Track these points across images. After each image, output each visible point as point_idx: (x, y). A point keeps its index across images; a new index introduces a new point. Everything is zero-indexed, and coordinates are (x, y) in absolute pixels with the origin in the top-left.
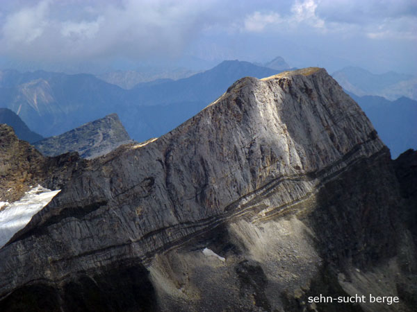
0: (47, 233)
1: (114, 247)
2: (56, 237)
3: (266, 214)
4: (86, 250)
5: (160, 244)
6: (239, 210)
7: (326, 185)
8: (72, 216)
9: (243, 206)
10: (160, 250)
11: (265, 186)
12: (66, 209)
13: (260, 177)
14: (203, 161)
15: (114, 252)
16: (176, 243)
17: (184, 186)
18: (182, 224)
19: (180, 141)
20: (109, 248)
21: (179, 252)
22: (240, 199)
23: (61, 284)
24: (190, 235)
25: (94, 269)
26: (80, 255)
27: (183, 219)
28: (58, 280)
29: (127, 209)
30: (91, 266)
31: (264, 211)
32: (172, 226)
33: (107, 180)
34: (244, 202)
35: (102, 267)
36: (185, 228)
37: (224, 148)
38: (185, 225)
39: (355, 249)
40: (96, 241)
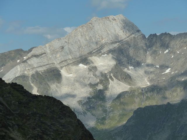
0: (27, 62)
1: (48, 64)
2: (29, 63)
3: (101, 54)
4: (39, 66)
5: (66, 64)
6: (93, 53)
7: (121, 45)
8: (34, 57)
9: (94, 53)
10: (65, 66)
11: (101, 46)
12: (32, 55)
13: (99, 44)
14: (79, 41)
15: (48, 66)
16: (71, 64)
17: (74, 48)
18: (73, 58)
19: (72, 36)
20: (46, 65)
21: (72, 66)
22: (93, 51)
23: (30, 75)
24: (76, 61)
25: (41, 71)
26: (37, 67)
27: (73, 57)
28: (29, 74)
29: (54, 55)
30: (40, 70)
31: (101, 53)
32: (69, 59)
33: (48, 48)
34: (94, 51)
35: (44, 70)
36: (74, 60)
37: (87, 37)
38: (74, 59)
39: (131, 62)
40: (42, 63)
